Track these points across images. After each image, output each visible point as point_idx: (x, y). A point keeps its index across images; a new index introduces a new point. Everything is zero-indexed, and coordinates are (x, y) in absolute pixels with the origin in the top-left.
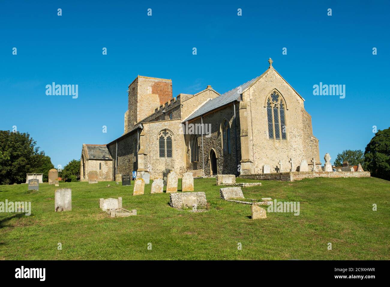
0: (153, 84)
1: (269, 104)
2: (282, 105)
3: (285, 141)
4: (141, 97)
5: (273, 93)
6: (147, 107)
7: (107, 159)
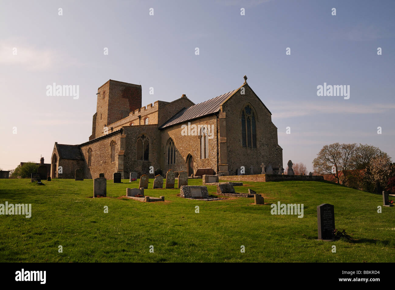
0: (124, 88)
1: (243, 115)
2: (254, 117)
3: (255, 149)
4: (112, 100)
5: (247, 106)
6: (117, 111)
7: (79, 159)
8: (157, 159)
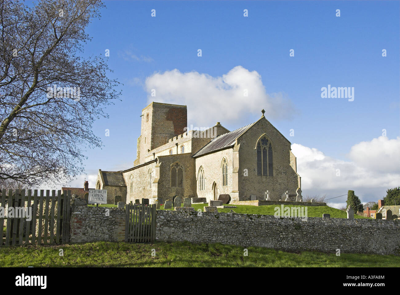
1: (259, 147)
2: (270, 148)
3: (271, 177)
5: (263, 138)
7: (122, 186)
8: (190, 186)
